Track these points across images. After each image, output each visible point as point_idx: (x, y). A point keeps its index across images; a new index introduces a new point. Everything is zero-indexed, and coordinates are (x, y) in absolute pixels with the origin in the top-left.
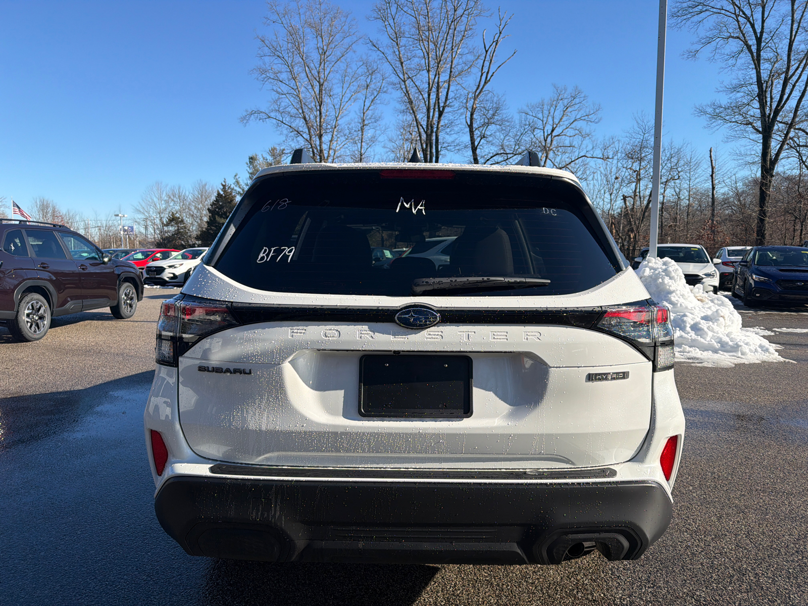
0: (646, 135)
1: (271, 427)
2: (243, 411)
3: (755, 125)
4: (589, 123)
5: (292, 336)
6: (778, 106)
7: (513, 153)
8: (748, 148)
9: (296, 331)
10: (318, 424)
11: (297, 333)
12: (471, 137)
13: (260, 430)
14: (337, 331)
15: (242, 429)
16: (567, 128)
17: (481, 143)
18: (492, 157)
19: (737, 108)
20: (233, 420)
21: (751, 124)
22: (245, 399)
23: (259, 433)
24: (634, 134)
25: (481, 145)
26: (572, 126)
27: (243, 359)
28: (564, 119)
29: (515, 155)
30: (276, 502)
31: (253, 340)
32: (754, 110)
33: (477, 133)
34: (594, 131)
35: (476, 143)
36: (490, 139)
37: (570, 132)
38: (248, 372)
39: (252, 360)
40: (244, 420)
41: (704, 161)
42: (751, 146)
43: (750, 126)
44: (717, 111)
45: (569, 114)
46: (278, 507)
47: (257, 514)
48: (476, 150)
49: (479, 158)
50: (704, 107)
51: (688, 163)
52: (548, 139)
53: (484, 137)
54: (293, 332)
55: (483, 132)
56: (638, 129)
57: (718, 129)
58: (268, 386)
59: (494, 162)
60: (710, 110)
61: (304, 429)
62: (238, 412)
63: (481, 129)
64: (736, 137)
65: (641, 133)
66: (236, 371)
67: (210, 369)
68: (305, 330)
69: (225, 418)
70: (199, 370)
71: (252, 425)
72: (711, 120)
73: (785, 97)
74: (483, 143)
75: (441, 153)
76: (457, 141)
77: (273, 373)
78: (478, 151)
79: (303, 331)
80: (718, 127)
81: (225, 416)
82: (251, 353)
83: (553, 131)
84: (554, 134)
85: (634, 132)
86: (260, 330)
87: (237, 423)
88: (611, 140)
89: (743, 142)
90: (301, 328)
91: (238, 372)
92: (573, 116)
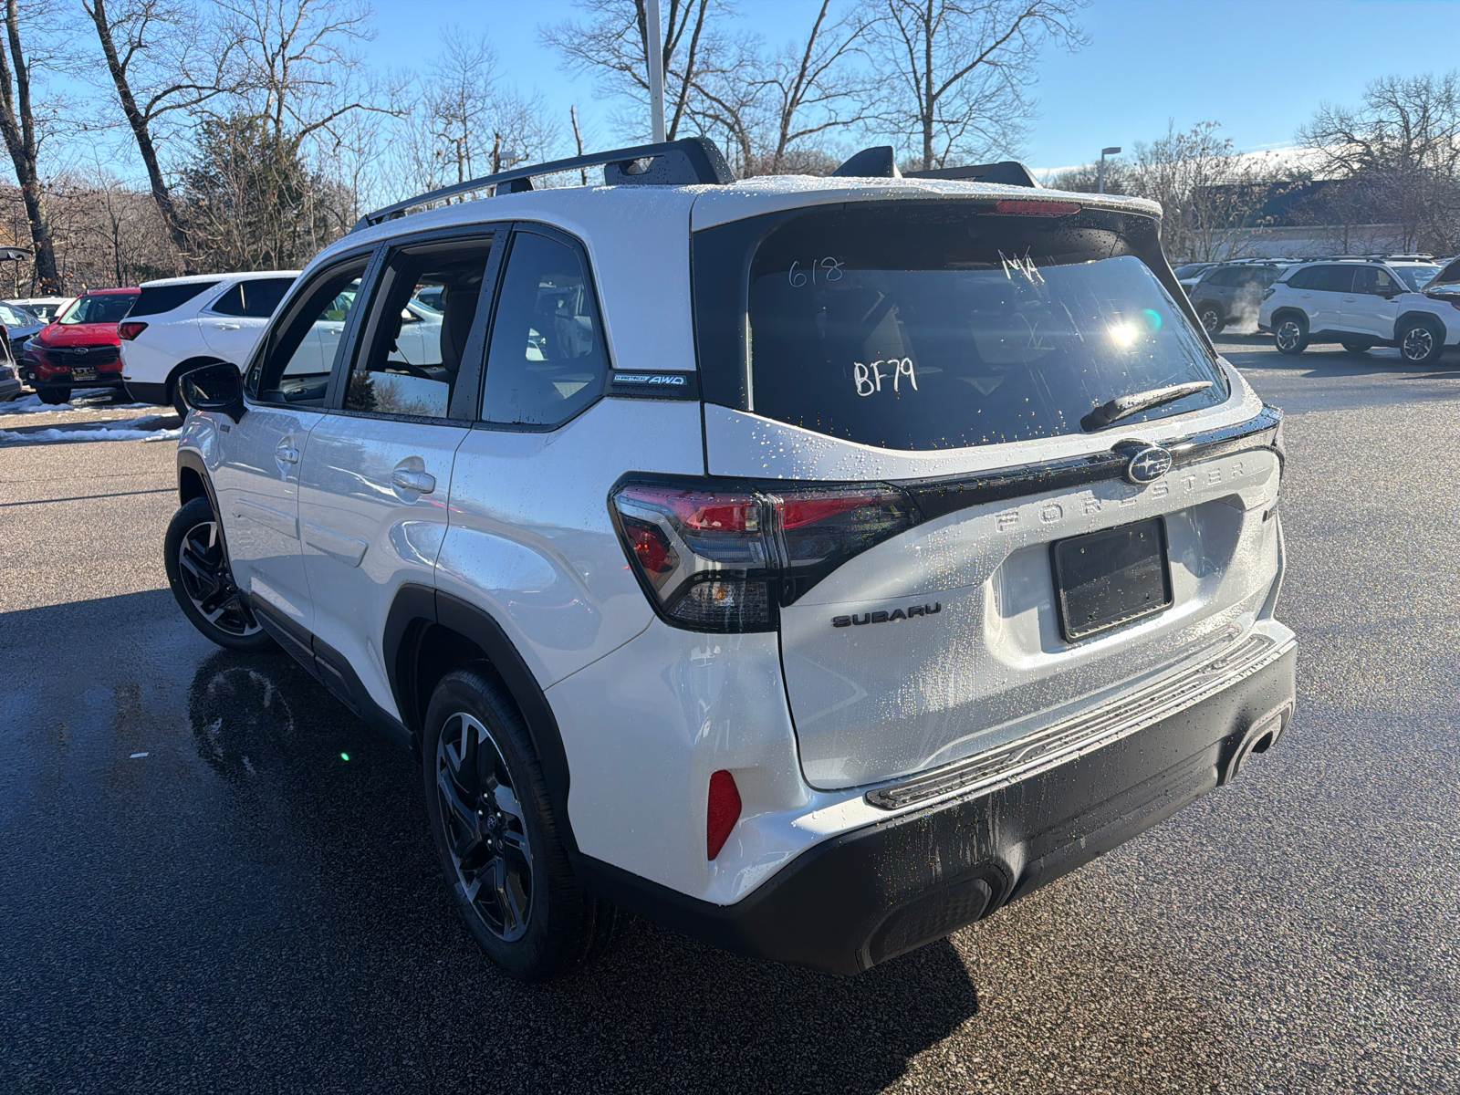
0: (469, 74)
1: (961, 698)
2: (917, 683)
3: (636, 72)
4: (354, 38)
5: (1001, 529)
6: (668, 42)
7: (214, 88)
8: (631, 110)
9: (1004, 518)
10: (1023, 673)
11: (1006, 521)
12: (104, 42)
13: (945, 709)
14: (1058, 506)
15: (918, 715)
16: (311, 44)
17: (132, 59)
18: (165, 93)
19: (604, 39)
20: (903, 703)
21: (628, 68)
22: (921, 658)
23: (944, 714)
24: (446, 70)
25: (132, 64)
26: (322, 40)
27: (927, 586)
28: (302, 23)
29: (219, 91)
30: (993, 822)
31: (944, 547)
32: (631, 44)
33: (119, 37)
34: (365, 57)
35: (121, 59)
36: (154, 51)
37: (318, 53)
38: (933, 608)
39: (942, 585)
40: (921, 697)
41: (562, 129)
42: (635, 109)
43: (627, 72)
44: (576, 41)
45: (310, 15)
46: (997, 828)
47: (972, 853)
48: (123, 72)
49: (133, 93)
50: (553, 31)
51: (538, 133)
52: (276, 63)
53: (140, 45)
54: (1001, 521)
55: (136, 34)
56: (454, 61)
57: (579, 74)
58: (959, 627)
59: (173, 104)
60: (563, 38)
61: (1005, 687)
62: (909, 687)
63: (128, 25)
64: (612, 91)
65: (459, 69)
66: (913, 612)
67: (861, 619)
68: (1017, 514)
69: (887, 705)
70: (836, 625)
71: (934, 705)
72: (567, 57)
73: (676, 29)
74: (138, 60)
75: (32, 72)
76: (70, 49)
77: (971, 602)
78: (128, 76)
79: (1015, 516)
80: (579, 70)
81: (888, 701)
82: (941, 573)
83: (284, 45)
84: (289, 52)
85: (447, 67)
86: (952, 528)
87: (910, 708)
88: (402, 76)
89: (623, 100)
90: (1010, 510)
91: (916, 613)
92: (320, 18)
